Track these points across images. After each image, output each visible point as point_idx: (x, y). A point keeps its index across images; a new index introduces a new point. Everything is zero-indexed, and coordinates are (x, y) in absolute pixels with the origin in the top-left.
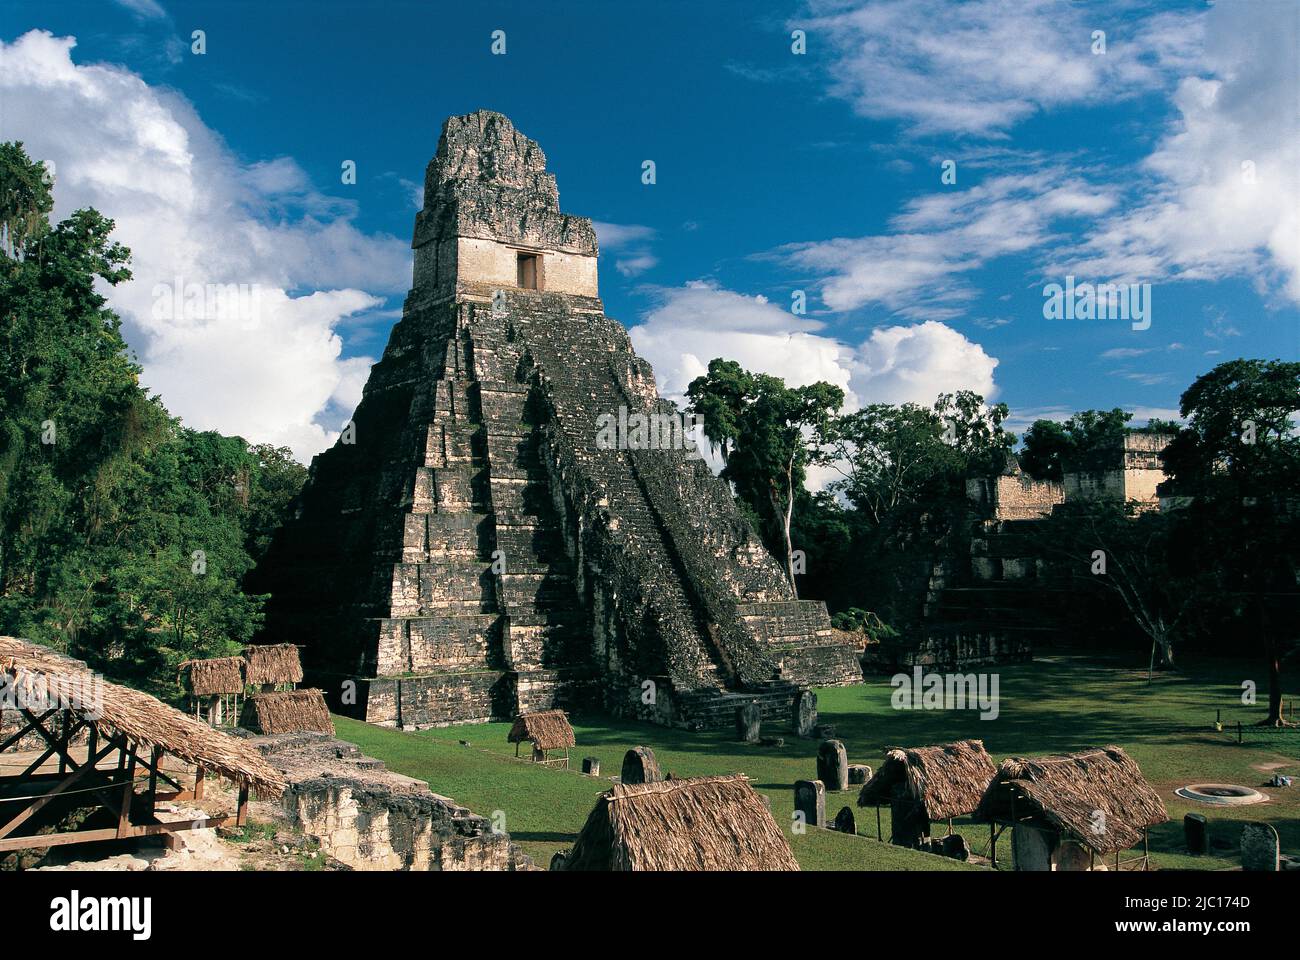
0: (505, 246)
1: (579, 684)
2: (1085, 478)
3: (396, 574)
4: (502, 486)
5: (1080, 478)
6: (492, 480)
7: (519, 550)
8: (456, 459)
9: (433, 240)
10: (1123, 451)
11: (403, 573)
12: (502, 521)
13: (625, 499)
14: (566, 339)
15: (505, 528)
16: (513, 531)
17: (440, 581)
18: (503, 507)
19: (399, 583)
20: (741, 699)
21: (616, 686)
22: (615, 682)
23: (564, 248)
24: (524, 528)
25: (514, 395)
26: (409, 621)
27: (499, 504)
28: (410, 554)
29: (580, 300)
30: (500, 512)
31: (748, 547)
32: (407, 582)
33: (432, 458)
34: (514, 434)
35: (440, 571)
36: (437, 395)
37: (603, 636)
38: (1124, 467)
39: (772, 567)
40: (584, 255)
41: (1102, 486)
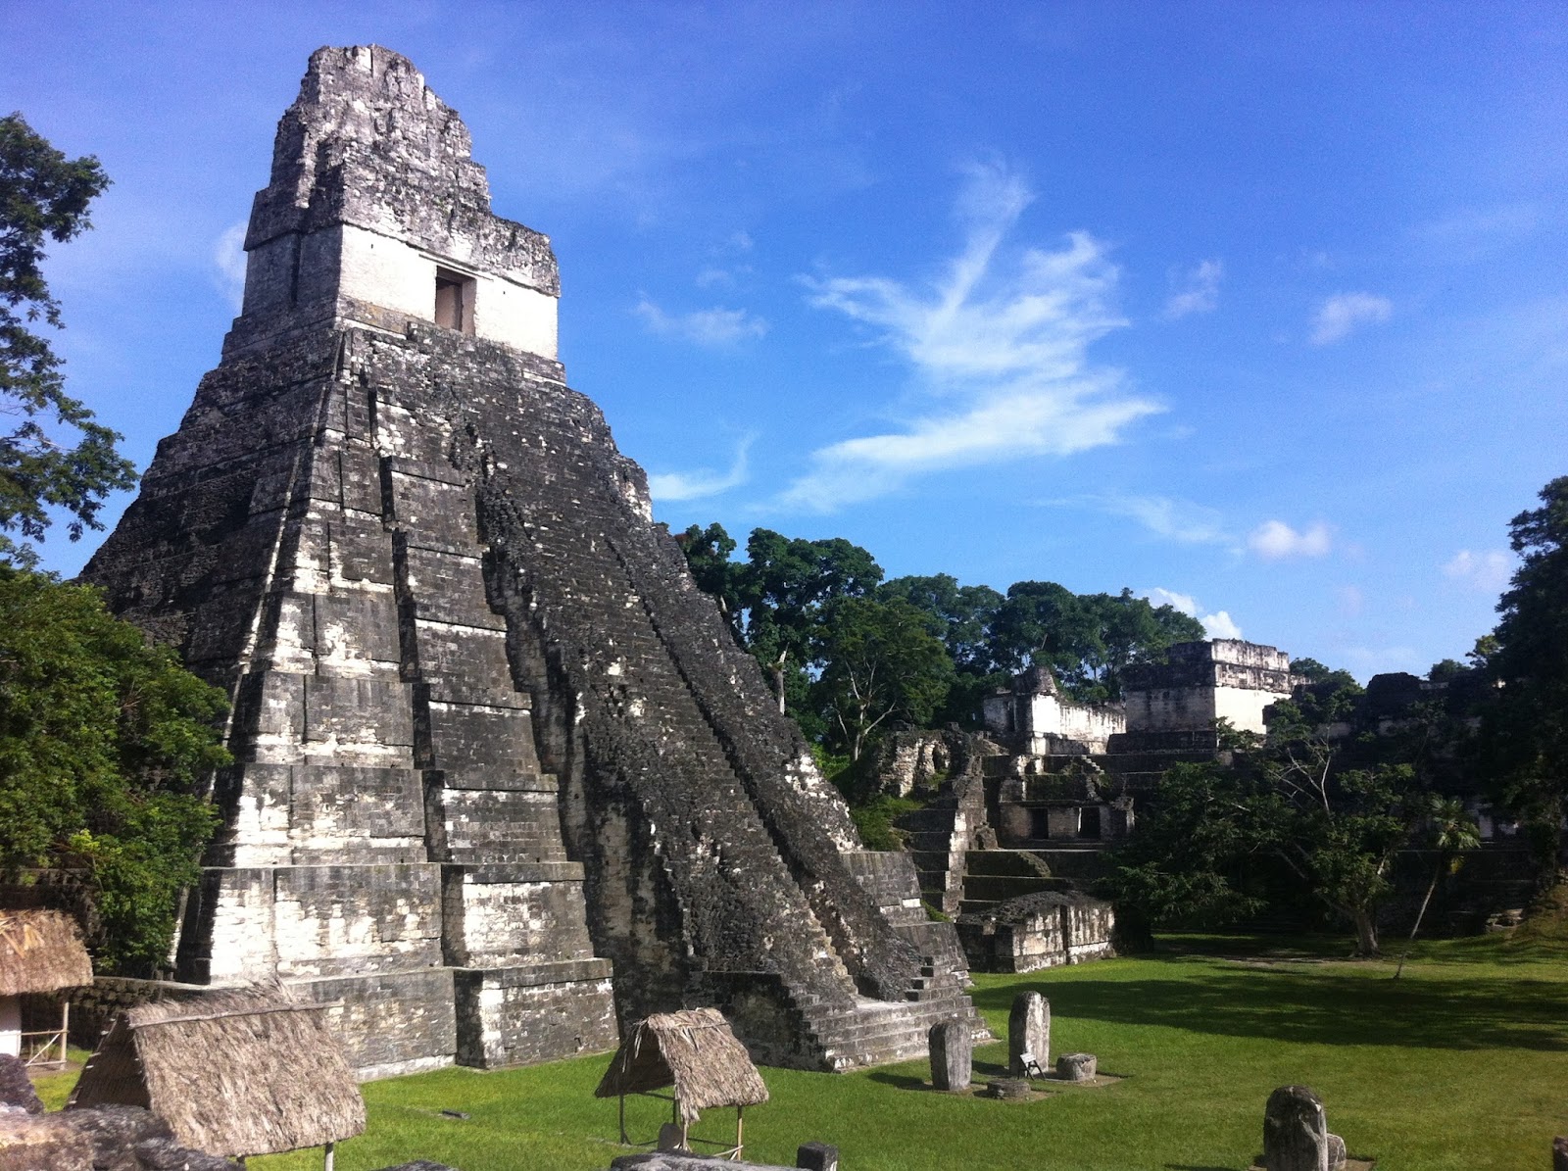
0: (418, 252)
1: (584, 992)
2: (1156, 698)
3: (248, 782)
4: (435, 635)
5: (1149, 698)
6: (419, 623)
7: (468, 746)
8: (348, 584)
9: (288, 232)
10: (1213, 663)
11: (260, 783)
12: (441, 696)
13: (645, 668)
14: (522, 411)
15: (444, 707)
16: (459, 713)
17: (329, 799)
18: (437, 673)
19: (253, 801)
20: (890, 1012)
21: (651, 992)
22: (649, 987)
23: (510, 274)
24: (476, 709)
25: (445, 487)
26: (276, 873)
27: (431, 665)
28: (270, 748)
29: (531, 360)
30: (433, 681)
31: (800, 763)
32: (268, 800)
33: (307, 577)
34: (451, 549)
35: (331, 780)
36: (314, 472)
37: (627, 902)
38: (1213, 684)
39: (833, 797)
40: (539, 291)
41: (1181, 709)
